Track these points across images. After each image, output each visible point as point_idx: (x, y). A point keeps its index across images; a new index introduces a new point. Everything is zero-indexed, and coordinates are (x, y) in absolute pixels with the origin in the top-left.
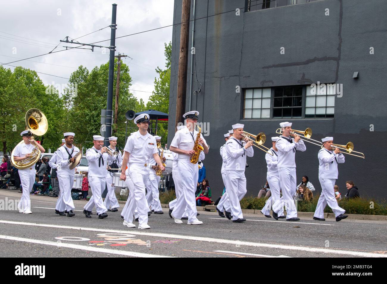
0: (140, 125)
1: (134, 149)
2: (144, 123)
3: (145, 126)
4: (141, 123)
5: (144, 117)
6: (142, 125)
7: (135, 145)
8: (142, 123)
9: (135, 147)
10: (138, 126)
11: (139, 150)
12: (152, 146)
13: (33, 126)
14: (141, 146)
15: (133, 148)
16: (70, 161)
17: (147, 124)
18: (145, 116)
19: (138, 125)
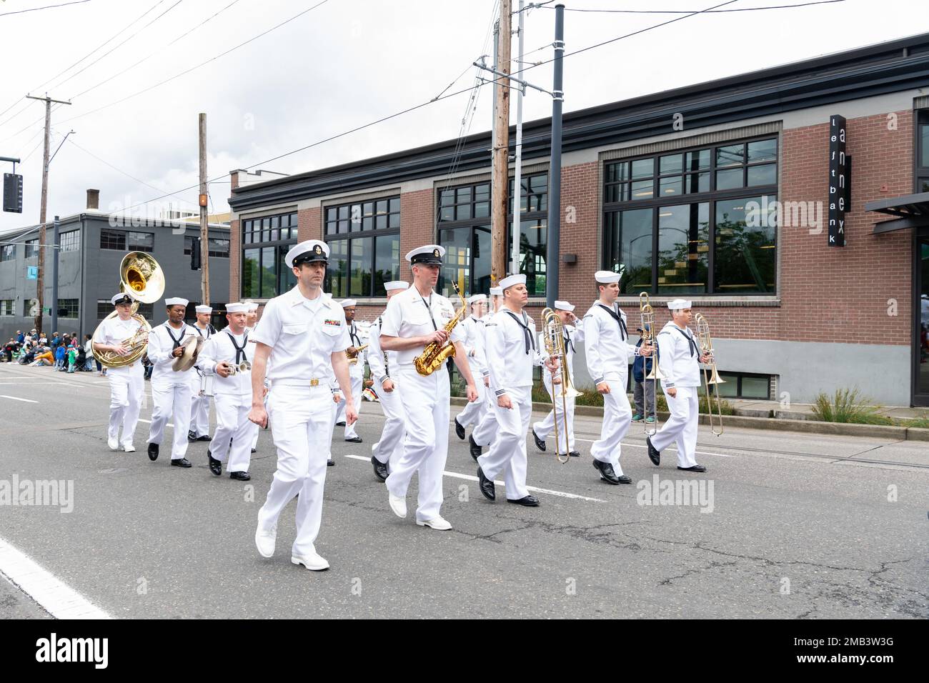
0: (301, 270)
1: (282, 336)
2: (313, 265)
3: (315, 275)
4: (304, 267)
5: (312, 250)
6: (306, 272)
7: (286, 324)
8: (308, 266)
9: (286, 330)
10: (297, 273)
11: (296, 338)
12: (334, 328)
13: (135, 284)
14: (302, 329)
15: (281, 333)
16: (174, 355)
17: (320, 270)
18: (315, 247)
19: (294, 272)
